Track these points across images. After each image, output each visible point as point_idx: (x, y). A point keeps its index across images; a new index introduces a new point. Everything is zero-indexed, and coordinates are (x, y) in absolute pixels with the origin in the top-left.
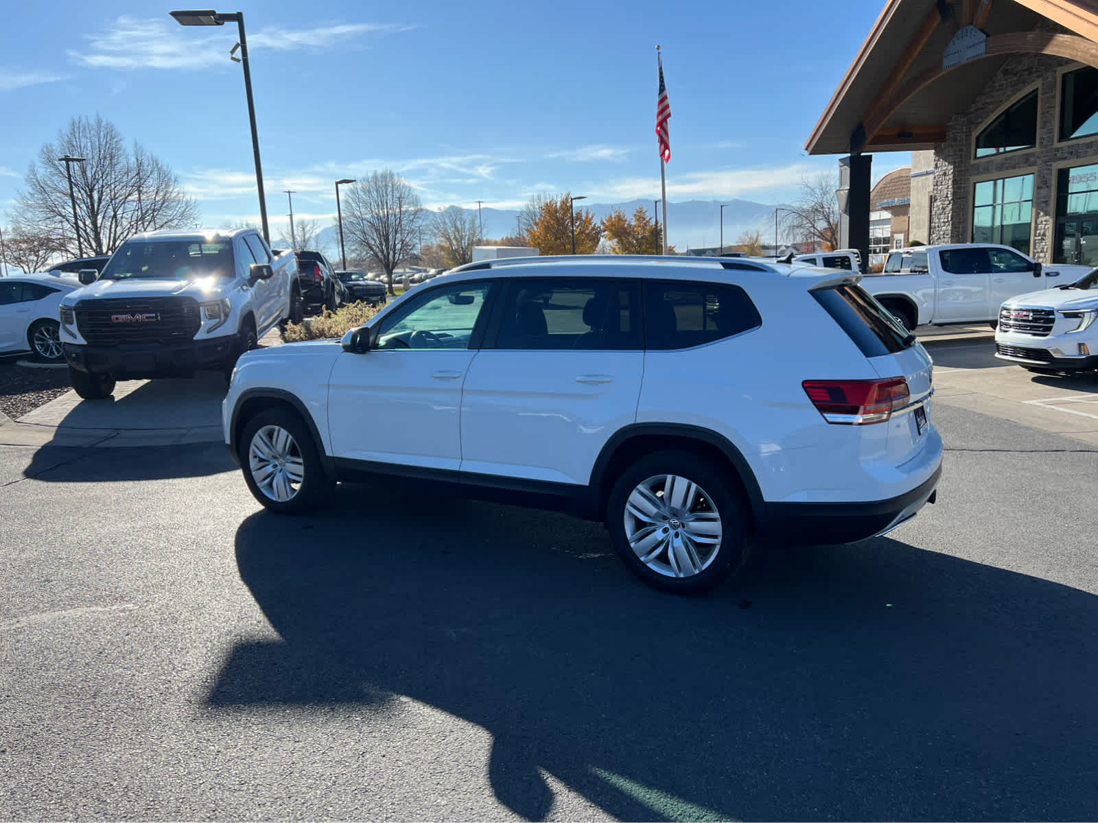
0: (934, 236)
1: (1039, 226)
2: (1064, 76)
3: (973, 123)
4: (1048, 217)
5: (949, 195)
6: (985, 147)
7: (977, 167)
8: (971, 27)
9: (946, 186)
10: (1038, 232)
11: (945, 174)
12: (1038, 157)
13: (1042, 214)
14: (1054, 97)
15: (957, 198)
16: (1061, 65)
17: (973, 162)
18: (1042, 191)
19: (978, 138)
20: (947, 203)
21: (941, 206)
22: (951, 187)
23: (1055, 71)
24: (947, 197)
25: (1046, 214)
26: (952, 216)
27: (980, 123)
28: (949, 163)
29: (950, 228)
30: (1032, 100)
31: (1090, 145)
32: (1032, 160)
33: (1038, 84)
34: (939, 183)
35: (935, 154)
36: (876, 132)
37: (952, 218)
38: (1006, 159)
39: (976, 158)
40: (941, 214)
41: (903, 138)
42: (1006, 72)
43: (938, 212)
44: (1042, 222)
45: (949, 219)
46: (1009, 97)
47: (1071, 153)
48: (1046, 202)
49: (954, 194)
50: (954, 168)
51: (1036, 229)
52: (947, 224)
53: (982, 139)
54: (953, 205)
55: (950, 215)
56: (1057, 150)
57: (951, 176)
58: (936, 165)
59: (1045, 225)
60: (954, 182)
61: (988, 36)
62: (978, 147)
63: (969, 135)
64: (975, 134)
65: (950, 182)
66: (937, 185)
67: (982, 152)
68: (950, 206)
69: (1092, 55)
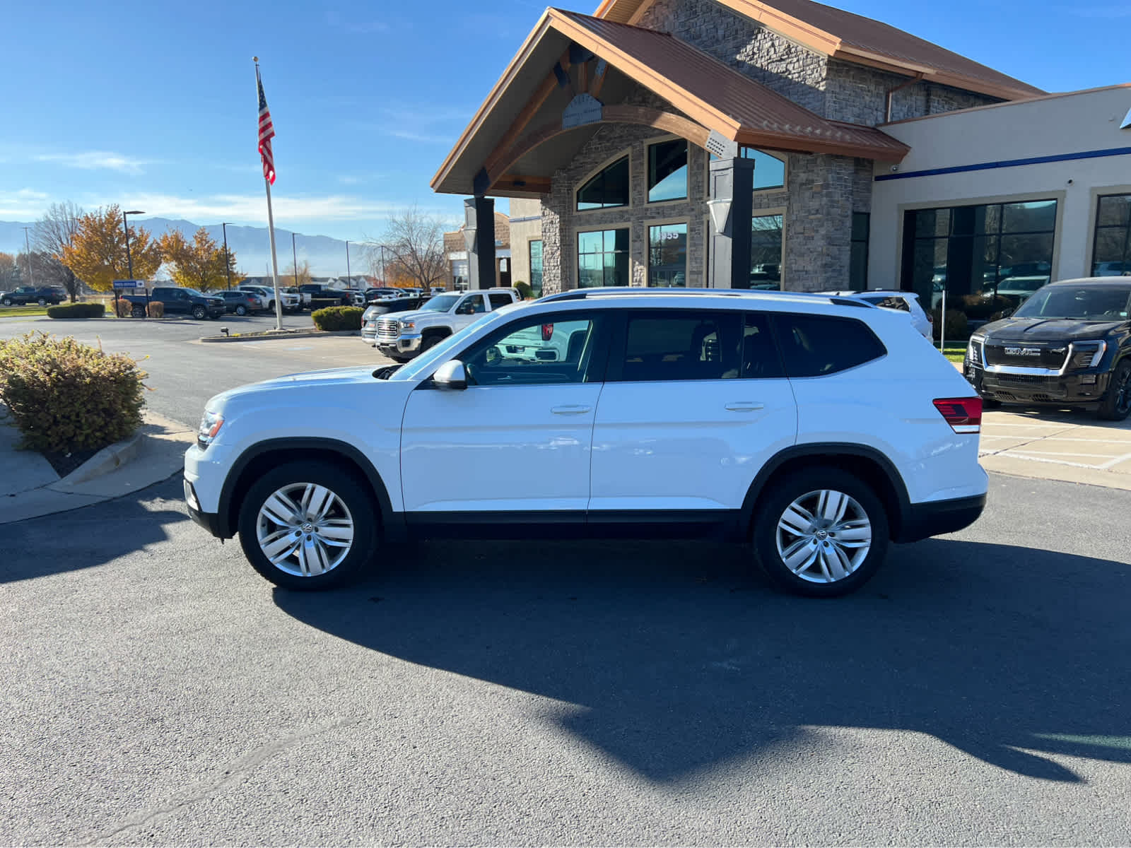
0: (545, 277)
1: (636, 274)
2: (650, 147)
3: (573, 179)
4: (642, 267)
5: (557, 242)
6: (584, 202)
7: (580, 218)
8: (586, 95)
9: (554, 234)
10: (635, 278)
11: (552, 222)
12: (632, 215)
13: (637, 263)
14: (642, 164)
15: (564, 245)
16: (646, 137)
17: (575, 214)
18: (636, 243)
19: (578, 193)
20: (555, 248)
21: (550, 251)
22: (558, 234)
23: (642, 142)
24: (555, 243)
25: (641, 263)
26: (560, 260)
27: (579, 180)
28: (555, 213)
29: (559, 271)
30: (623, 163)
31: (673, 208)
32: (626, 216)
33: (628, 151)
34: (547, 231)
35: (541, 203)
36: (498, 178)
37: (561, 263)
38: (604, 214)
39: (577, 210)
40: (551, 258)
41: (518, 187)
42: (600, 138)
43: (548, 257)
44: (637, 271)
45: (559, 263)
46: (604, 159)
47: (658, 213)
48: (640, 253)
49: (561, 241)
50: (560, 217)
51: (633, 276)
52: (557, 268)
53: (581, 193)
54: (561, 251)
55: (559, 260)
56: (647, 209)
57: (558, 225)
58: (544, 213)
59: (641, 273)
60: (561, 230)
61: (603, 105)
62: (578, 201)
63: (570, 189)
64: (576, 189)
65: (558, 230)
66: (545, 232)
67: (582, 206)
68: (559, 252)
69: (695, 134)
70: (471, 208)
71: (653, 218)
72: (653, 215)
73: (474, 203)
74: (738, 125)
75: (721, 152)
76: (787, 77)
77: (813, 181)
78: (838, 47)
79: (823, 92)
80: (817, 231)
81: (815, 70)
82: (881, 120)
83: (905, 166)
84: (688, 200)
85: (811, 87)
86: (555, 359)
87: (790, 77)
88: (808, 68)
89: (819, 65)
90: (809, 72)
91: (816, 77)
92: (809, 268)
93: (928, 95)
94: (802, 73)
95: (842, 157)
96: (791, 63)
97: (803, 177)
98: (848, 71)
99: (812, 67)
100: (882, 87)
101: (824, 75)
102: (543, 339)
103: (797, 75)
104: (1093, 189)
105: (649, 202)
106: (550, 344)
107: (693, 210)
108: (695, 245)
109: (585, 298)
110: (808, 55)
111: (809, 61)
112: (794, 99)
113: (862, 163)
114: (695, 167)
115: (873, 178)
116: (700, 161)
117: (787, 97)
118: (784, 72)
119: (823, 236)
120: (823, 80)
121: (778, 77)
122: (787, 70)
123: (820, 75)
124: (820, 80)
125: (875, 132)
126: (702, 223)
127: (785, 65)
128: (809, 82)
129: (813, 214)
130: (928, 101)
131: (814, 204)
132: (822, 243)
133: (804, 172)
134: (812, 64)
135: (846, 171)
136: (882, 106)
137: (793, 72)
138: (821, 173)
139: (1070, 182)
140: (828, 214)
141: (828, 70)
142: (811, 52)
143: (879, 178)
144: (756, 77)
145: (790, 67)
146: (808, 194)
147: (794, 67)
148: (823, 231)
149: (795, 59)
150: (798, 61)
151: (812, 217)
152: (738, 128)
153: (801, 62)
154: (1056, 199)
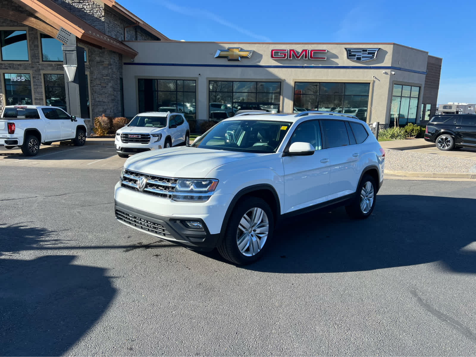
4: (1, 94)
31: (20, 65)
47: (10, 67)
56: (2, 64)
59: (1, 97)
71: (7, 69)
72: (7, 68)
74: (83, 31)
75: (66, 42)
76: (83, 11)
77: (103, 62)
78: (114, 4)
79: (104, 22)
80: (108, 84)
81: (98, 11)
82: (123, 38)
83: (136, 60)
84: (30, 62)
85: (97, 18)
87: (85, 11)
88: (94, 9)
89: (100, 9)
90: (95, 11)
91: (100, 14)
92: (105, 100)
93: (136, 32)
94: (91, 11)
95: (114, 52)
96: (85, 5)
97: (98, 59)
98: (111, 15)
99: (96, 9)
100: (122, 25)
101: (103, 14)
102: (9, 133)
103: (89, 11)
104: (207, 78)
105: (2, 60)
107: (33, 67)
108: (37, 85)
110: (94, 3)
111: (95, 6)
112: (88, 22)
113: (121, 56)
114: (33, 46)
115: (123, 63)
116: (36, 43)
117: (85, 21)
118: (81, 8)
119: (111, 86)
120: (103, 16)
121: (80, 10)
122: (83, 8)
123: (101, 14)
124: (101, 16)
125: (121, 43)
126: (40, 75)
127: (82, 5)
128: (96, 16)
129: (105, 77)
130: (136, 34)
131: (105, 72)
132: (111, 89)
133: (98, 57)
134: (96, 8)
135: (117, 59)
136: (123, 33)
137: (87, 9)
138: (107, 58)
139: (200, 74)
140: (112, 77)
141: (105, 12)
142: (95, 2)
143: (125, 64)
144: (66, 7)
145: (85, 7)
146: (101, 67)
147: (87, 7)
148: (110, 85)
149: (87, 4)
150: (89, 5)
151: (104, 77)
152: (83, 33)
153: (91, 6)
154: (195, 80)
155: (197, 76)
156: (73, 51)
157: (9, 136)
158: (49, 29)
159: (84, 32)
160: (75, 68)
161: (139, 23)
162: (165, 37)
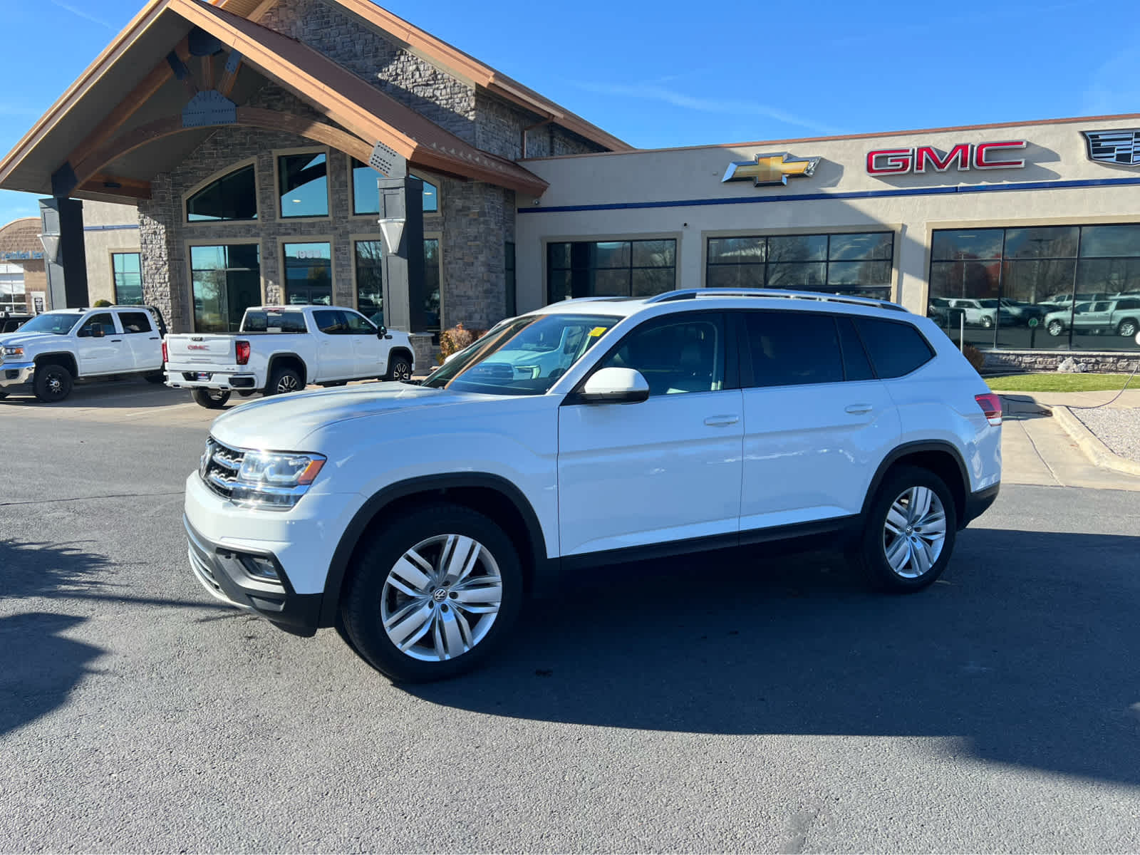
0: (148, 296)
1: (270, 294)
2: (280, 158)
3: (178, 186)
4: (277, 286)
5: (163, 256)
6: (195, 213)
7: (192, 231)
8: (214, 93)
9: (158, 246)
10: (269, 299)
11: (155, 233)
12: (262, 230)
13: (271, 282)
14: (272, 175)
15: (172, 260)
16: (275, 148)
17: (185, 224)
18: (267, 261)
19: (188, 201)
20: (161, 263)
21: (154, 267)
22: (164, 247)
23: (270, 152)
24: (160, 257)
25: (275, 283)
26: (169, 277)
27: (188, 187)
28: (159, 222)
29: (168, 289)
30: (248, 172)
31: (313, 225)
32: (254, 231)
33: (253, 160)
34: (148, 242)
35: (138, 210)
36: (89, 177)
37: (169, 280)
38: (225, 227)
39: (188, 221)
40: (154, 274)
41: (111, 189)
42: (215, 142)
43: (151, 272)
44: (272, 290)
45: (167, 280)
46: (221, 168)
47: (295, 230)
48: (274, 272)
49: (169, 254)
50: (166, 228)
51: (267, 296)
52: (164, 285)
53: (191, 203)
54: (169, 265)
55: (167, 276)
56: (280, 225)
57: (164, 236)
58: (142, 222)
59: (276, 293)
60: (168, 242)
61: (237, 106)
62: (189, 212)
63: (177, 197)
64: (185, 196)
65: (163, 242)
66: (145, 243)
67: (192, 217)
68: (166, 267)
69: (355, 148)
70: (51, 210)
71: (289, 234)
72: (290, 231)
73: (56, 204)
74: (415, 144)
75: (388, 170)
76: (434, 103)
77: (469, 209)
78: (491, 80)
79: (473, 122)
80: (477, 258)
81: (464, 99)
82: (518, 155)
83: (545, 201)
84: (331, 218)
85: (460, 116)
86: (253, 386)
87: (438, 102)
88: (456, 96)
89: (467, 95)
90: (457, 100)
91: (465, 106)
92: (470, 293)
93: (552, 137)
94: (450, 101)
95: (494, 186)
96: (438, 89)
97: (459, 203)
98: (491, 105)
99: (460, 95)
100: (518, 125)
101: (473, 104)
102: (238, 363)
103: (445, 102)
104: (703, 232)
105: (281, 217)
106: (248, 368)
107: (336, 228)
108: (342, 266)
109: (695, 298)
110: (455, 84)
111: (457, 90)
112: (441, 124)
113: (509, 195)
114: (337, 184)
115: (516, 209)
116: (343, 178)
117: (436, 122)
118: (430, 97)
119: (482, 262)
120: (472, 110)
121: (425, 101)
122: (434, 96)
123: (469, 105)
124: (469, 109)
125: (514, 165)
126: (349, 243)
127: (431, 90)
128: (458, 110)
129: (471, 241)
130: (552, 142)
131: (472, 231)
132: (482, 269)
133: (459, 199)
134: (460, 92)
135: (498, 201)
136: (519, 143)
137: (440, 98)
138: (477, 201)
139: (685, 225)
140: (487, 241)
141: (476, 101)
142: (458, 81)
143: (521, 211)
144: (401, 98)
145: (437, 93)
146: (464, 221)
147: (441, 94)
148: (482, 258)
149: (442, 86)
150: (445, 88)
151: (469, 243)
152: (415, 147)
153: (448, 90)
154: (675, 239)
155: (679, 228)
156: (398, 188)
157: (237, 368)
158: (356, 145)
159: (417, 147)
160: (402, 225)
161: (554, 116)
162: (619, 144)
